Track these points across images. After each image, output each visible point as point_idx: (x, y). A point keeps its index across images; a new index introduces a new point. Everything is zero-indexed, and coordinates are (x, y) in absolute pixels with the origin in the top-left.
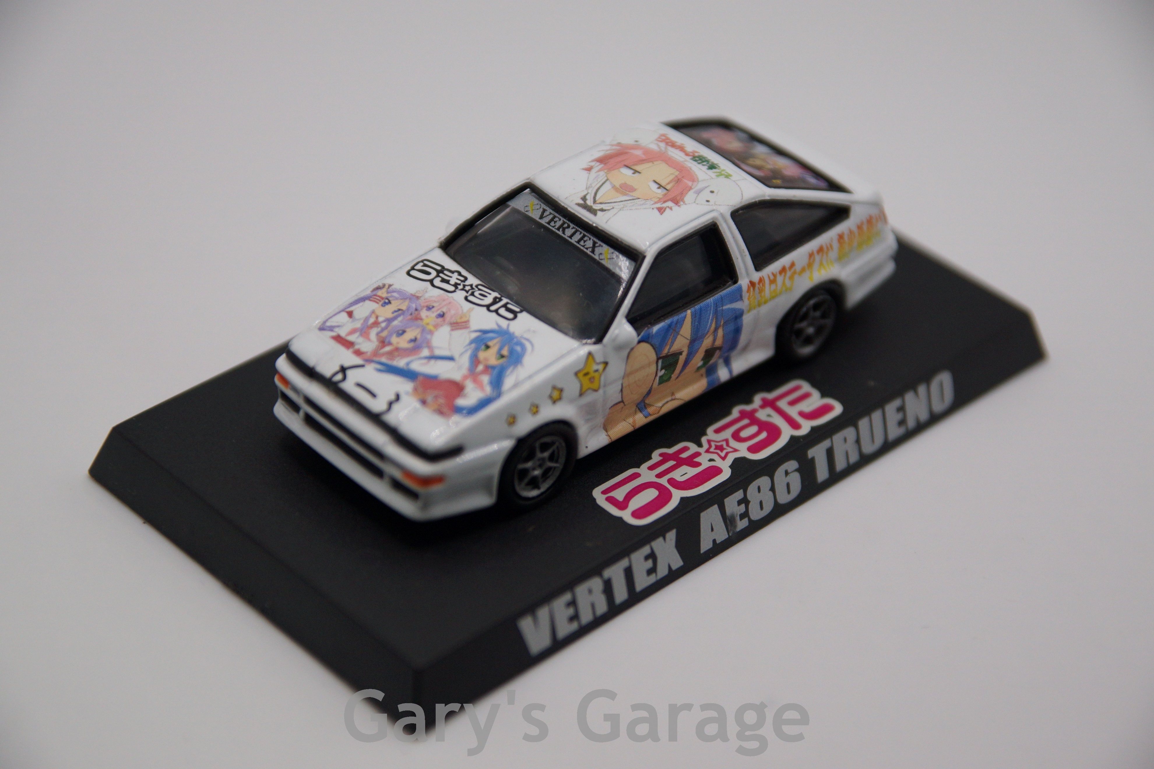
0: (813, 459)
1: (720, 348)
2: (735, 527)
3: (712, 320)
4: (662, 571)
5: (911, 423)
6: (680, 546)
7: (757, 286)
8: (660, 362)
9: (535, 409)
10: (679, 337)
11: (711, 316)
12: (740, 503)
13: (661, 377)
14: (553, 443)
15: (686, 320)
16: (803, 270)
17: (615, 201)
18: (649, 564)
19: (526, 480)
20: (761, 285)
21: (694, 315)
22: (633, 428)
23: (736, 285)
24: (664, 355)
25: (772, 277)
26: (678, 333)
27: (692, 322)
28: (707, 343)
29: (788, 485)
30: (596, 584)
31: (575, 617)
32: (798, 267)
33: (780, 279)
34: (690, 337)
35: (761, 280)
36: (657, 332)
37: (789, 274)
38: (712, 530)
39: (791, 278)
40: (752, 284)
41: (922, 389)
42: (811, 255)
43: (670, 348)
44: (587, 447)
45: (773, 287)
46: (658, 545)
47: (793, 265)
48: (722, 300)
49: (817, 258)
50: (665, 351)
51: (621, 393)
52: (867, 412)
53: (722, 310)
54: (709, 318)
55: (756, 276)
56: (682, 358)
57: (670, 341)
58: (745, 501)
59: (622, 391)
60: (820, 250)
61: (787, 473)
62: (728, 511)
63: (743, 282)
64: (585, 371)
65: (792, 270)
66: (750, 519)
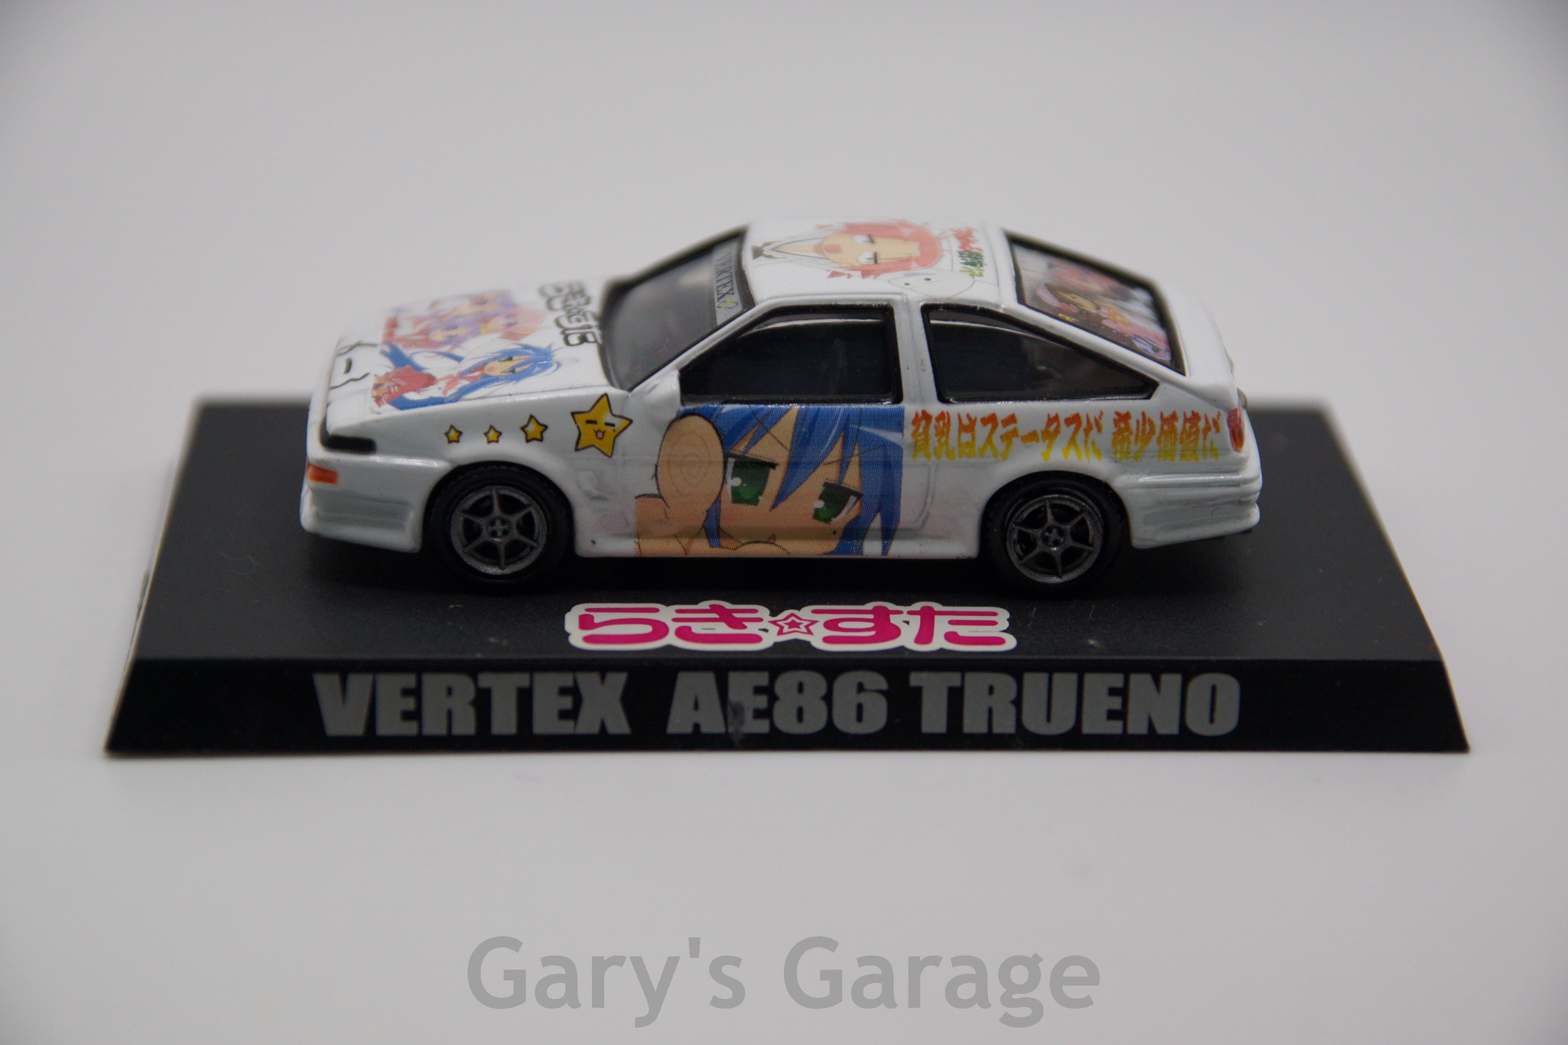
0: (918, 690)
1: (859, 495)
2: (742, 722)
3: (836, 438)
4: (587, 725)
5: (1137, 726)
6: (628, 701)
7: (933, 422)
8: (731, 461)
9: (494, 434)
10: (768, 436)
11: (834, 431)
12: (758, 690)
13: (735, 490)
14: (528, 506)
15: (786, 417)
16: (1032, 437)
18: (567, 703)
20: (941, 423)
21: (801, 417)
22: (683, 550)
23: (895, 406)
24: (738, 453)
25: (965, 422)
26: (767, 430)
27: (796, 424)
29: (860, 707)
30: (464, 686)
31: (415, 715)
32: (1023, 428)
33: (982, 431)
34: (789, 445)
35: (942, 416)
36: (728, 413)
37: (1000, 430)
38: (696, 706)
39: (1007, 438)
40: (926, 416)
42: (1053, 419)
43: (748, 447)
44: (594, 542)
45: (966, 437)
46: (588, 681)
47: (1011, 419)
48: (861, 417)
49: (1066, 431)
50: (740, 448)
51: (654, 480)
52: (1050, 668)
53: (858, 430)
54: (831, 432)
55: (936, 408)
56: (776, 476)
57: (750, 436)
58: (768, 691)
59: (656, 476)
60: (1074, 419)
61: (861, 688)
62: (733, 696)
63: (910, 408)
64: (591, 416)
65: (1010, 427)
66: (772, 726)
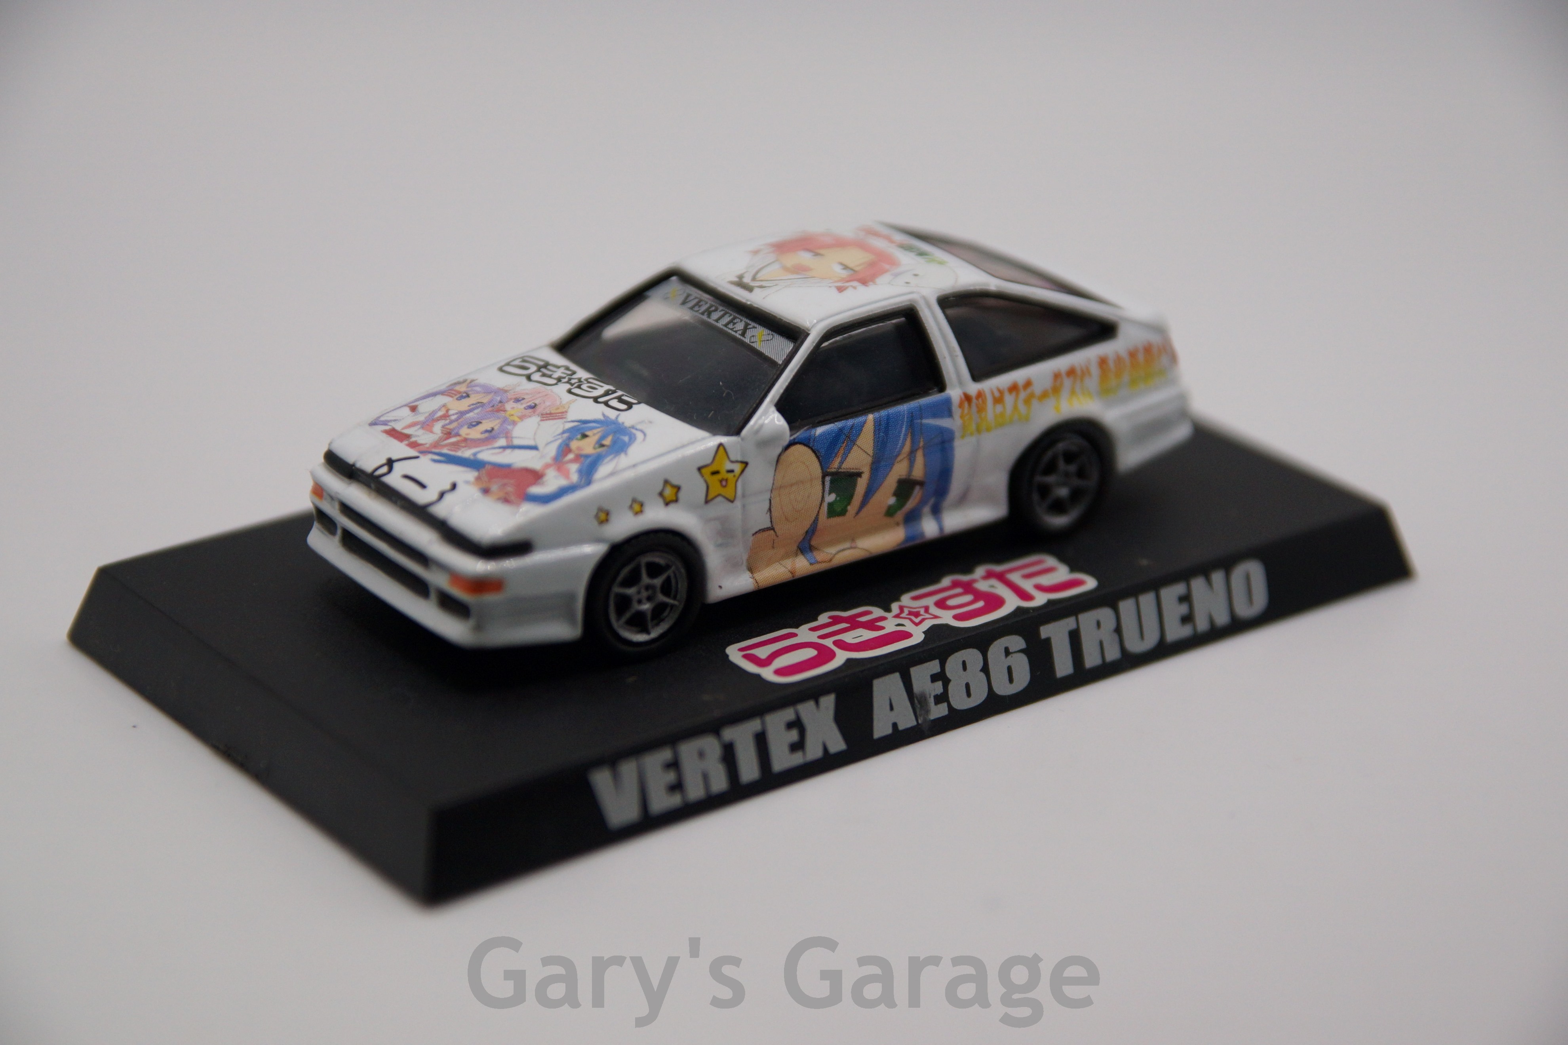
0: (1048, 641)
1: (921, 484)
2: (928, 712)
3: (906, 435)
4: (813, 752)
5: (1202, 625)
6: (841, 719)
7: (974, 401)
8: (828, 479)
9: (638, 507)
10: (855, 448)
11: (904, 429)
12: (934, 678)
13: (830, 505)
14: (668, 567)
15: (866, 426)
16: (1044, 395)
17: (781, 279)
18: (794, 735)
19: (628, 615)
20: (980, 400)
21: (877, 423)
22: (790, 574)
23: (943, 394)
24: (833, 470)
25: (997, 394)
26: (854, 442)
27: (875, 431)
28: (899, 470)
29: (1010, 669)
30: (711, 745)
31: (677, 787)
32: (1037, 389)
33: (1009, 399)
34: (872, 452)
35: (980, 395)
36: (821, 435)
37: (1023, 395)
38: (892, 708)
39: (1027, 401)
40: (967, 398)
41: (1218, 577)
42: (1057, 376)
43: (842, 463)
44: (720, 587)
45: (999, 408)
46: (806, 710)
47: (1028, 384)
48: (921, 412)
49: (1067, 382)
50: (835, 465)
51: (769, 513)
52: (1134, 592)
53: (921, 424)
54: (901, 431)
55: (973, 388)
56: (862, 484)
57: (842, 451)
58: (941, 677)
59: (770, 510)
60: (1071, 372)
61: (1007, 652)
62: (917, 688)
63: (954, 393)
64: (714, 468)
65: (1029, 391)
66: (950, 707)
